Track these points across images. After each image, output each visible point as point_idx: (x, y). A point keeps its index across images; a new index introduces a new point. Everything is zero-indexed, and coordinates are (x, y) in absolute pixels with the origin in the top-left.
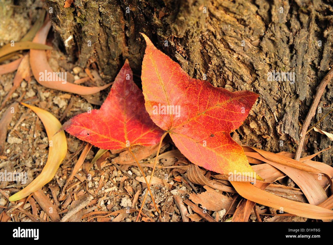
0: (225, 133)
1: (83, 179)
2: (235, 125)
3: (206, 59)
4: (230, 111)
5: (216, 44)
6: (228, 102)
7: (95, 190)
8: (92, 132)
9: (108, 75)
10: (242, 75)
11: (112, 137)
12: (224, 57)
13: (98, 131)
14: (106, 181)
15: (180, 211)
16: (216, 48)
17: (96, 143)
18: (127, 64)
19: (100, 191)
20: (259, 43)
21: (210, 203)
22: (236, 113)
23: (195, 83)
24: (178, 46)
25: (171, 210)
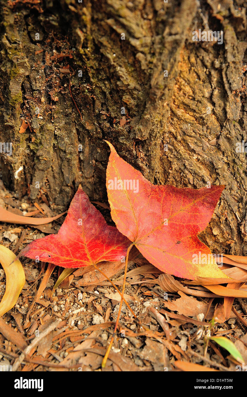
0: (192, 237)
1: (47, 304)
2: (201, 227)
3: (165, 166)
4: (195, 214)
5: (177, 146)
6: (191, 205)
7: (62, 312)
8: (53, 254)
9: (60, 205)
10: (203, 176)
11: (74, 258)
12: (184, 159)
13: (59, 254)
14: (72, 304)
15: (157, 321)
16: (176, 150)
17: (60, 264)
18: (81, 190)
19: (67, 313)
20: (217, 142)
21: (186, 309)
22: (201, 215)
23: (157, 190)
24: (140, 153)
25: (147, 321)
